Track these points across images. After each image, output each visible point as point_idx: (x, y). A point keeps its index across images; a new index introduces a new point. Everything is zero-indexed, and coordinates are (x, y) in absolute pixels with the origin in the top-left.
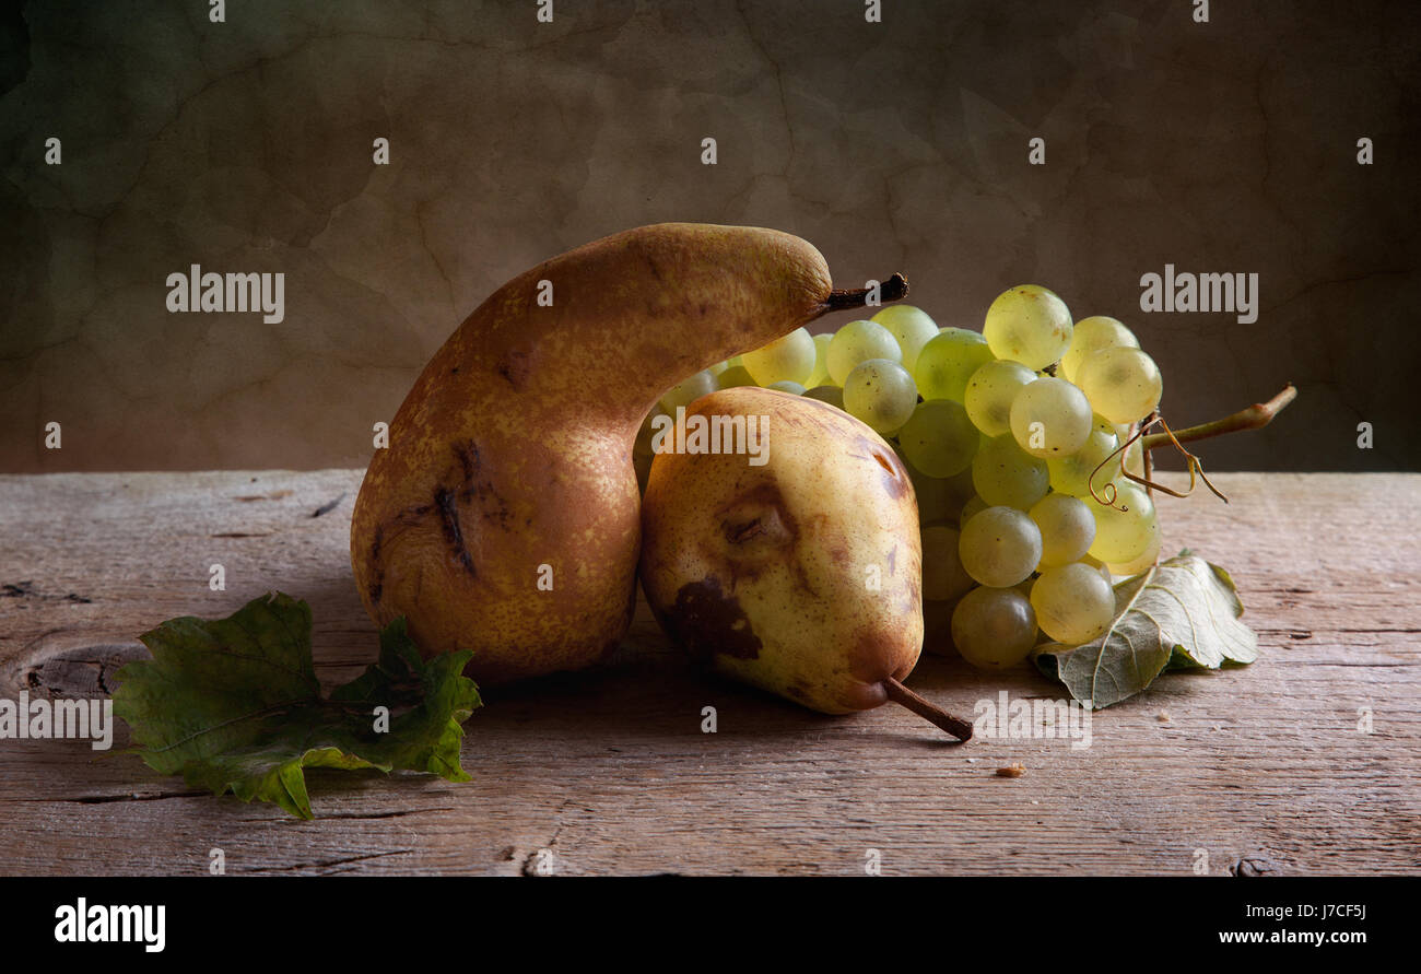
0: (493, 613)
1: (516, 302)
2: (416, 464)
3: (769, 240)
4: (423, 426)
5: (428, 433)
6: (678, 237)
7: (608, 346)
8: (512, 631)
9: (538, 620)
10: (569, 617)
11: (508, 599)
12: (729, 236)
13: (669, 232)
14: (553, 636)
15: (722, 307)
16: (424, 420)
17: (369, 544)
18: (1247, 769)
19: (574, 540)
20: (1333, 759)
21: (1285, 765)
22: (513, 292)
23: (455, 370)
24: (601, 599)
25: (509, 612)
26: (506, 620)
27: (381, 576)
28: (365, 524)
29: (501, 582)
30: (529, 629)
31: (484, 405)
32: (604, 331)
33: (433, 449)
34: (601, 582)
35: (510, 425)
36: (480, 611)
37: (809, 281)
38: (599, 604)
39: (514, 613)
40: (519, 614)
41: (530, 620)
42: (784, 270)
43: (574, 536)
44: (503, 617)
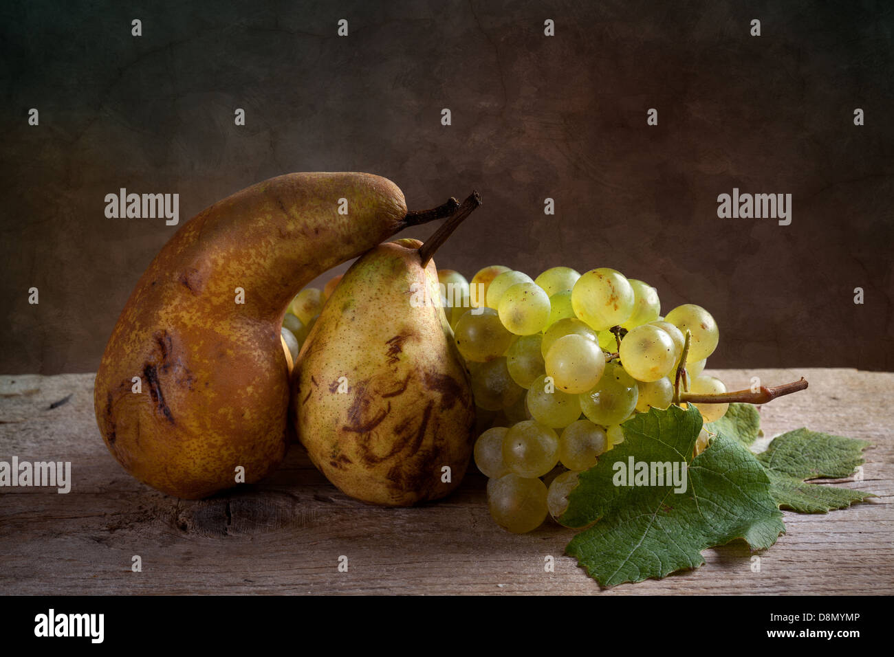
0: (188, 447)
1: (192, 233)
2: (130, 349)
3: (361, 179)
4: (134, 322)
5: (137, 327)
6: (298, 183)
7: (254, 261)
8: (202, 459)
9: (219, 450)
10: (241, 447)
11: (197, 437)
12: (333, 180)
13: (293, 180)
14: (231, 460)
15: (330, 228)
16: (135, 319)
17: (104, 405)
18: (692, 588)
19: (239, 395)
20: (753, 579)
21: (719, 584)
22: (190, 227)
23: (154, 284)
24: (262, 433)
25: (199, 446)
26: (197, 452)
27: (114, 427)
28: (101, 391)
29: (191, 426)
30: (213, 457)
31: (173, 306)
32: (251, 251)
33: (141, 339)
34: (261, 422)
35: (191, 319)
36: (180, 447)
37: (390, 207)
38: (260, 437)
39: (203, 446)
40: (206, 446)
41: (213, 450)
42: (372, 201)
43: (239, 391)
44: (195, 450)
